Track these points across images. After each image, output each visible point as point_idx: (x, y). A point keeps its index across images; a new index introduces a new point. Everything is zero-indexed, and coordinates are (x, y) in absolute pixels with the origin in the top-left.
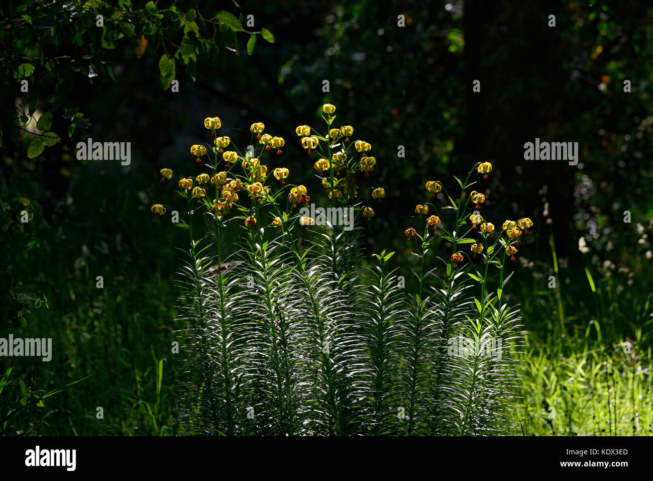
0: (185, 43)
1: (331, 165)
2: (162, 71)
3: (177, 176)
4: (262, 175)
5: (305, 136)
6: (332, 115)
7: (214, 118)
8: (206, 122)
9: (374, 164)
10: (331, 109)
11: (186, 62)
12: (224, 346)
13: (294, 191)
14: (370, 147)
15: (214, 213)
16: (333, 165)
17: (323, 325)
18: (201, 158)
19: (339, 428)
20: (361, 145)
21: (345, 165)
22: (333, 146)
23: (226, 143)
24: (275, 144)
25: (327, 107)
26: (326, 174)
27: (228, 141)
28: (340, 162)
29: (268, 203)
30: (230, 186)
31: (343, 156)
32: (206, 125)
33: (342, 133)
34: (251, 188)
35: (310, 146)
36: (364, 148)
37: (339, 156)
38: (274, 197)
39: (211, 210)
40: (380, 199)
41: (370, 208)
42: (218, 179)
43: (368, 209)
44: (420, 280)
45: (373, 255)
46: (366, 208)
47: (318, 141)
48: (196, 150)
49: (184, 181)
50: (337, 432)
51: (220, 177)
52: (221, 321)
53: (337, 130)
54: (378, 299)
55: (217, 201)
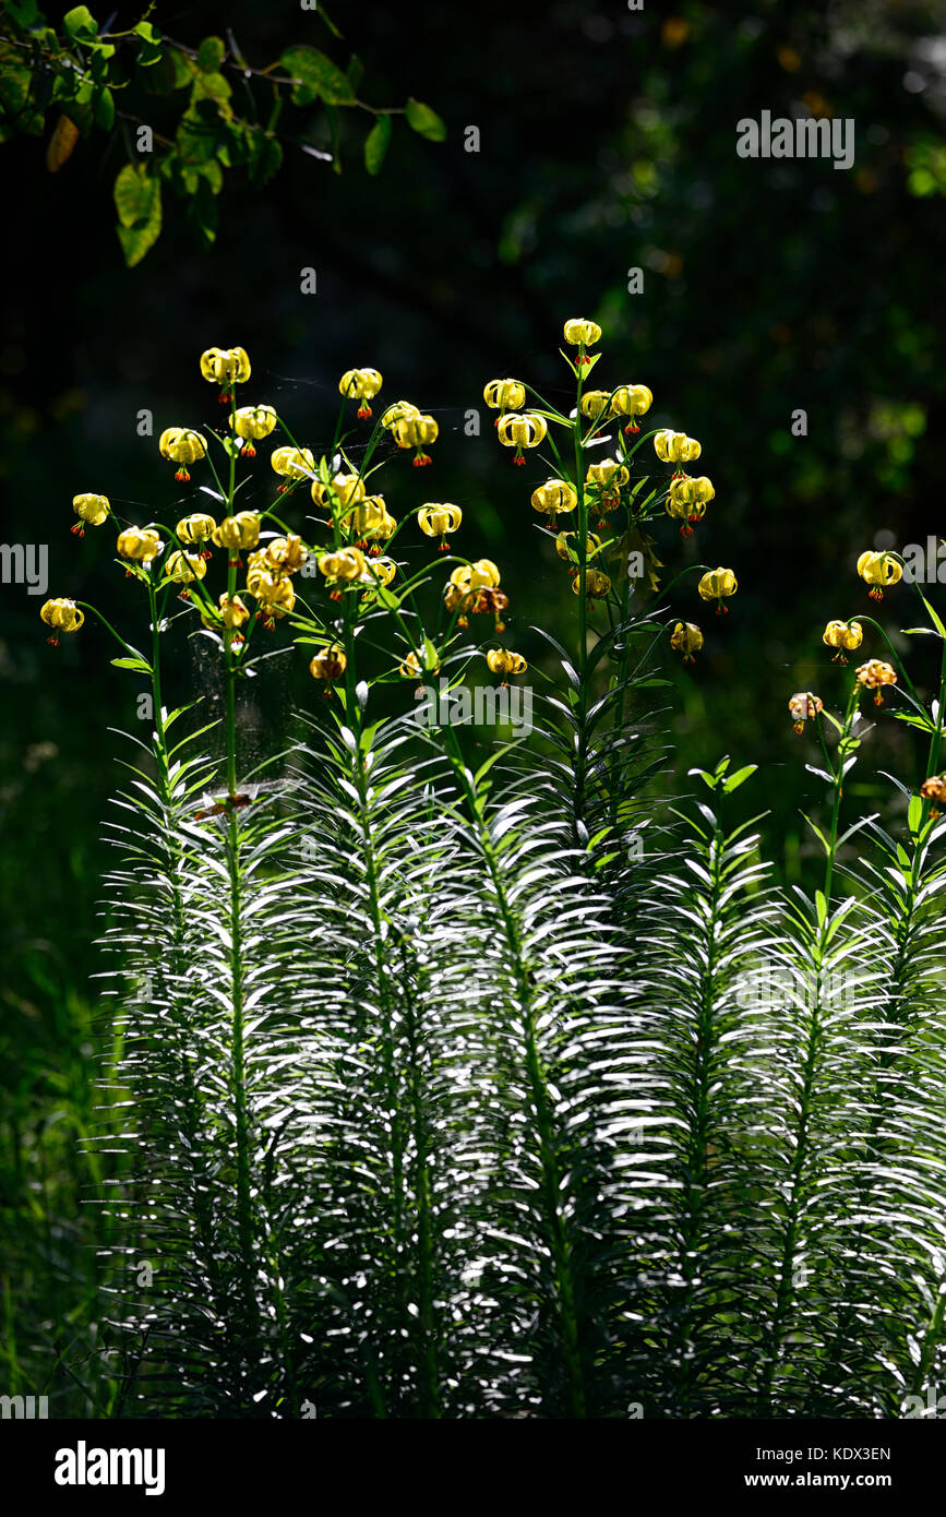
0: (188, 131)
1: (580, 498)
2: (122, 210)
3: (123, 515)
4: (368, 525)
5: (508, 411)
6: (591, 351)
7: (230, 351)
8: (207, 363)
9: (707, 500)
10: (589, 333)
11: (192, 186)
12: (238, 1029)
13: (461, 577)
14: (699, 451)
15: (220, 634)
16: (588, 499)
17: (534, 982)
18: (190, 467)
19: (569, 1290)
20: (674, 444)
21: (625, 498)
22: (590, 443)
23: (265, 427)
24: (408, 436)
25: (579, 327)
26: (565, 522)
27: (272, 421)
28: (609, 488)
29: (380, 609)
30: (268, 554)
31: (619, 473)
32: (205, 370)
33: (616, 404)
34: (328, 564)
35: (520, 441)
36: (679, 452)
37: (606, 471)
38: (398, 595)
39: (212, 625)
40: (721, 602)
41: (691, 626)
42: (233, 534)
43: (685, 628)
44: (828, 849)
45: (693, 772)
46: (679, 626)
47: (544, 426)
48: (176, 442)
49: (132, 535)
50: (564, 1303)
51: (241, 528)
52: (233, 956)
53: (605, 394)
54: (702, 901)
55: (231, 597)
